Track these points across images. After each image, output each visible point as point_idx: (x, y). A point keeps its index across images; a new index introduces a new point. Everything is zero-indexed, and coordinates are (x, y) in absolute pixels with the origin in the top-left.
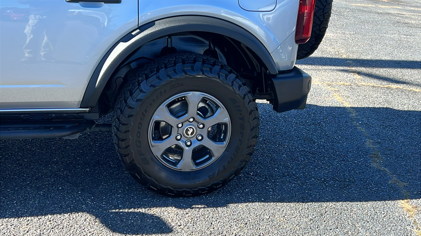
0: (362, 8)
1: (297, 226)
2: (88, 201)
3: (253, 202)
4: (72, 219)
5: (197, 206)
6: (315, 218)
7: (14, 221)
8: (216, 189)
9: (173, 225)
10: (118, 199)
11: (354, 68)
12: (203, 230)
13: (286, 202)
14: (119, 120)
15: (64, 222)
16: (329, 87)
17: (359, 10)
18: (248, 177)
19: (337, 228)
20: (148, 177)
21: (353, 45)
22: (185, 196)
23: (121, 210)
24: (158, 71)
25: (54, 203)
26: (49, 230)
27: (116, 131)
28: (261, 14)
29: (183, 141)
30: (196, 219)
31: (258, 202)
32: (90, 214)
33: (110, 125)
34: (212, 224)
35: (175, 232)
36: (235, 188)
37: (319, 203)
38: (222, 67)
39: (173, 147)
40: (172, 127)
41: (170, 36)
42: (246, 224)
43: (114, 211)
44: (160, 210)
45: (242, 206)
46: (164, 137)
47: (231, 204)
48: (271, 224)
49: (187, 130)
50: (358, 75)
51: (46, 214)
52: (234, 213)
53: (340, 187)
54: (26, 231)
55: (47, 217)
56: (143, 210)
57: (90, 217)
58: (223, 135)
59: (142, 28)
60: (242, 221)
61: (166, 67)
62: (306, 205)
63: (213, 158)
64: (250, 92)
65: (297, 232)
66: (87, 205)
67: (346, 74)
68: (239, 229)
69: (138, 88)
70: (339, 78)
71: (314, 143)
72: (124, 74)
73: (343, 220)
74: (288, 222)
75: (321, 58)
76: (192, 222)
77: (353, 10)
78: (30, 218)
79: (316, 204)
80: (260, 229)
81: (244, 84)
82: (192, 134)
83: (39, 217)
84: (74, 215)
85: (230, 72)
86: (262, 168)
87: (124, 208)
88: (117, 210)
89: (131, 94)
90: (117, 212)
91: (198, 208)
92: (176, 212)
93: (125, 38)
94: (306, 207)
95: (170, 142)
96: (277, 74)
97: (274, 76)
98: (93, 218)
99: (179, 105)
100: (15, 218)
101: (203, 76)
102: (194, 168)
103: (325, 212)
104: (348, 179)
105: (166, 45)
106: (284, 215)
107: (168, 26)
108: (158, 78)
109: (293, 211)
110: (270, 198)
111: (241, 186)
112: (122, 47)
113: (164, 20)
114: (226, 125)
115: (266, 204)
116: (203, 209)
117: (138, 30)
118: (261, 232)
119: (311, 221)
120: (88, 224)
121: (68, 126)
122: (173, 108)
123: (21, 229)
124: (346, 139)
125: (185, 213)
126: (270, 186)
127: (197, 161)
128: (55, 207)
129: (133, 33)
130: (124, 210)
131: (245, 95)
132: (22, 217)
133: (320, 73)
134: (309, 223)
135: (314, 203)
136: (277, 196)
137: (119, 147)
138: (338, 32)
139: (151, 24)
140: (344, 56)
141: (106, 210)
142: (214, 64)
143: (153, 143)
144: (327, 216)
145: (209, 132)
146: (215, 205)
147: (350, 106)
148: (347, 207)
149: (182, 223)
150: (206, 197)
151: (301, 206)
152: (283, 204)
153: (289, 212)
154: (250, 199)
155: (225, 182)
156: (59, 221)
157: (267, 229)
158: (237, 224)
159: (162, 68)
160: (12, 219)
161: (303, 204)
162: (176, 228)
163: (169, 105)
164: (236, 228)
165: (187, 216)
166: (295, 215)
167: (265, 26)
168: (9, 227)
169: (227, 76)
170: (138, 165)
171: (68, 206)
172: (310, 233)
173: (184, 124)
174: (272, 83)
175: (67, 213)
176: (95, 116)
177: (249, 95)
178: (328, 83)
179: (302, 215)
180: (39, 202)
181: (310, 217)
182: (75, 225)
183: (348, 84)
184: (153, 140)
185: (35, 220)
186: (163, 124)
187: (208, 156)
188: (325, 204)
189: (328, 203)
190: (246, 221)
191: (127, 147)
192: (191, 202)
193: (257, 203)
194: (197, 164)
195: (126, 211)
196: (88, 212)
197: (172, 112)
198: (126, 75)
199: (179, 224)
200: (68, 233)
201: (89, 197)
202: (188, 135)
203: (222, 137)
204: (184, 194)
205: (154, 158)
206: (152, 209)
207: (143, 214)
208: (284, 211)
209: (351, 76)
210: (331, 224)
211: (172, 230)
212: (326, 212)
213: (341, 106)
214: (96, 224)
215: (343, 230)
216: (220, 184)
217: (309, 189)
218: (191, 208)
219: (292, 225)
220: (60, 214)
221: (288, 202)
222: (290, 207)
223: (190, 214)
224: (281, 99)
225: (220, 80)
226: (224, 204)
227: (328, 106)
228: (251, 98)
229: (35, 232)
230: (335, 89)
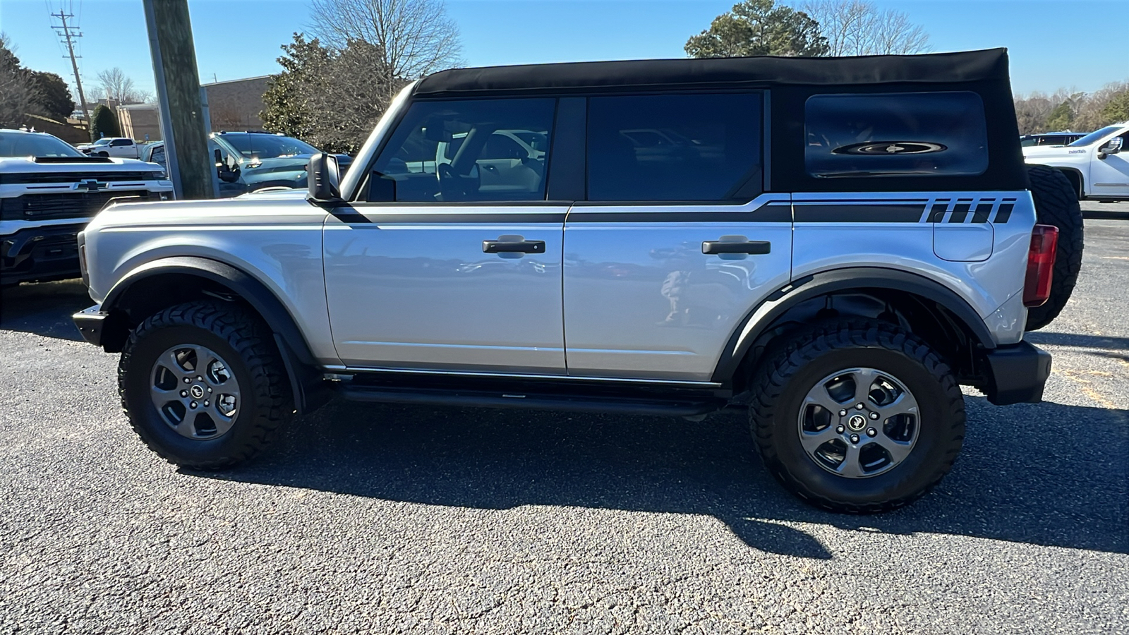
0: (1123, 263)
1: (1032, 579)
2: (715, 501)
3: (954, 534)
4: (695, 521)
5: (867, 529)
6: (1064, 570)
7: (628, 515)
8: (896, 508)
9: (832, 549)
10: (753, 505)
11: (1116, 352)
12: (877, 562)
13: (1011, 541)
14: (760, 401)
15: (685, 524)
16: (1073, 377)
17: (1118, 266)
18: (944, 498)
19: (1106, 592)
20: (796, 480)
21: (1111, 316)
22: (847, 513)
23: (758, 520)
24: (815, 339)
25: (673, 499)
26: (668, 532)
27: (755, 413)
28: (969, 265)
29: (846, 436)
30: (865, 546)
31: (964, 535)
32: (718, 519)
33: (745, 408)
34: (890, 556)
35: (835, 559)
36: (925, 511)
37: (1070, 549)
38: (908, 336)
39: (832, 442)
40: (831, 414)
41: (830, 294)
42: (946, 564)
43: (749, 519)
44: (812, 527)
45: (937, 538)
46: (819, 428)
47: (919, 533)
48: (986, 569)
49: (853, 420)
50: (1124, 362)
51: (663, 512)
52: (926, 546)
53: (1106, 530)
54: (641, 529)
55: (665, 515)
56: (788, 524)
57: (718, 523)
58: (907, 431)
59: (795, 284)
60: (938, 559)
61: (826, 334)
62: (1046, 550)
63: (892, 464)
64: (950, 373)
65: (1034, 588)
66: (713, 507)
67: (1102, 359)
68: (935, 570)
69: (787, 359)
70: (1091, 365)
71: (1054, 458)
72: (767, 342)
73: (1117, 581)
74: (1016, 570)
75: (1054, 334)
76: (861, 550)
77: (1107, 266)
78: (645, 513)
79: (1065, 550)
80: (968, 574)
81: (942, 361)
82: (861, 425)
83: (656, 514)
84: (699, 517)
85: (920, 343)
86: (966, 487)
87: (764, 518)
88: (753, 519)
89: (777, 367)
90: (753, 521)
91: (868, 531)
92: (835, 533)
93: (773, 296)
94: (1047, 553)
95: (827, 435)
96: (995, 349)
97: (991, 351)
98: (722, 525)
99: (842, 386)
100: (628, 511)
101: (881, 347)
102: (863, 474)
103: (1080, 564)
104: (1121, 519)
105: (824, 306)
106: (1008, 559)
107: (830, 280)
108: (815, 347)
109: (1023, 556)
110: (982, 531)
111: (934, 509)
112: (768, 307)
113: (825, 273)
114: (912, 417)
115: (977, 539)
116: (875, 534)
117: (790, 287)
118: (971, 578)
119: (1058, 575)
120: (716, 530)
121: (695, 403)
122: (832, 389)
123: (635, 525)
124: (1111, 456)
125: (849, 535)
126: (982, 514)
127: (867, 466)
128: (674, 505)
129: (783, 290)
130: (762, 520)
131: (943, 377)
132: (635, 511)
133: (1056, 355)
134: (1055, 578)
135: (1059, 548)
136: (995, 531)
137: (758, 436)
138: (1083, 297)
139: (808, 278)
140: (1097, 333)
141: (739, 517)
142: (896, 332)
143: (804, 434)
144: (1087, 571)
145: (885, 426)
146: (895, 531)
147: (1114, 407)
148: (1121, 561)
149: (846, 548)
150: (879, 518)
151: (1038, 550)
152: (1005, 542)
153: (1017, 556)
154: (950, 529)
155: (909, 501)
156: (681, 523)
157: (981, 575)
158: (931, 563)
159: (821, 335)
160: (625, 512)
161: (1041, 547)
162: (837, 554)
163: (828, 385)
164: (929, 567)
165: (852, 539)
166: (1028, 562)
167: (974, 280)
168: (622, 520)
169: (915, 348)
170: (783, 462)
171: (690, 505)
172: (1056, 593)
173: (849, 411)
174: (987, 361)
175: (690, 514)
176: (728, 393)
177: (951, 377)
178: (1071, 371)
179: (1041, 563)
180: (655, 496)
181: (1054, 569)
182: (700, 531)
183: (1107, 374)
184: (804, 429)
185: (651, 516)
186: (818, 409)
187: (883, 460)
188: (1080, 553)
189: (1086, 552)
190: (945, 559)
191: (769, 436)
192: (856, 522)
193: (962, 536)
194: (867, 470)
195: (766, 521)
196: (716, 517)
197: (831, 394)
198: (769, 344)
199: (841, 549)
200: (692, 538)
201: (717, 498)
202: (855, 427)
203: (905, 435)
204: (847, 509)
205: (804, 455)
206: (801, 524)
207: (789, 529)
208: (1009, 553)
209: (1112, 362)
210: (1095, 584)
211: (832, 556)
212: (1083, 565)
213: (1098, 407)
214: (727, 532)
215: (1118, 597)
216: (902, 502)
217: (1050, 527)
218: (857, 531)
219: (1023, 576)
220: (681, 514)
221: (1015, 542)
222: (1019, 549)
223: (856, 538)
224: (1002, 385)
225: (905, 353)
226: (909, 531)
227: (1074, 405)
228: (953, 381)
229: (652, 531)
230: (1085, 381)
